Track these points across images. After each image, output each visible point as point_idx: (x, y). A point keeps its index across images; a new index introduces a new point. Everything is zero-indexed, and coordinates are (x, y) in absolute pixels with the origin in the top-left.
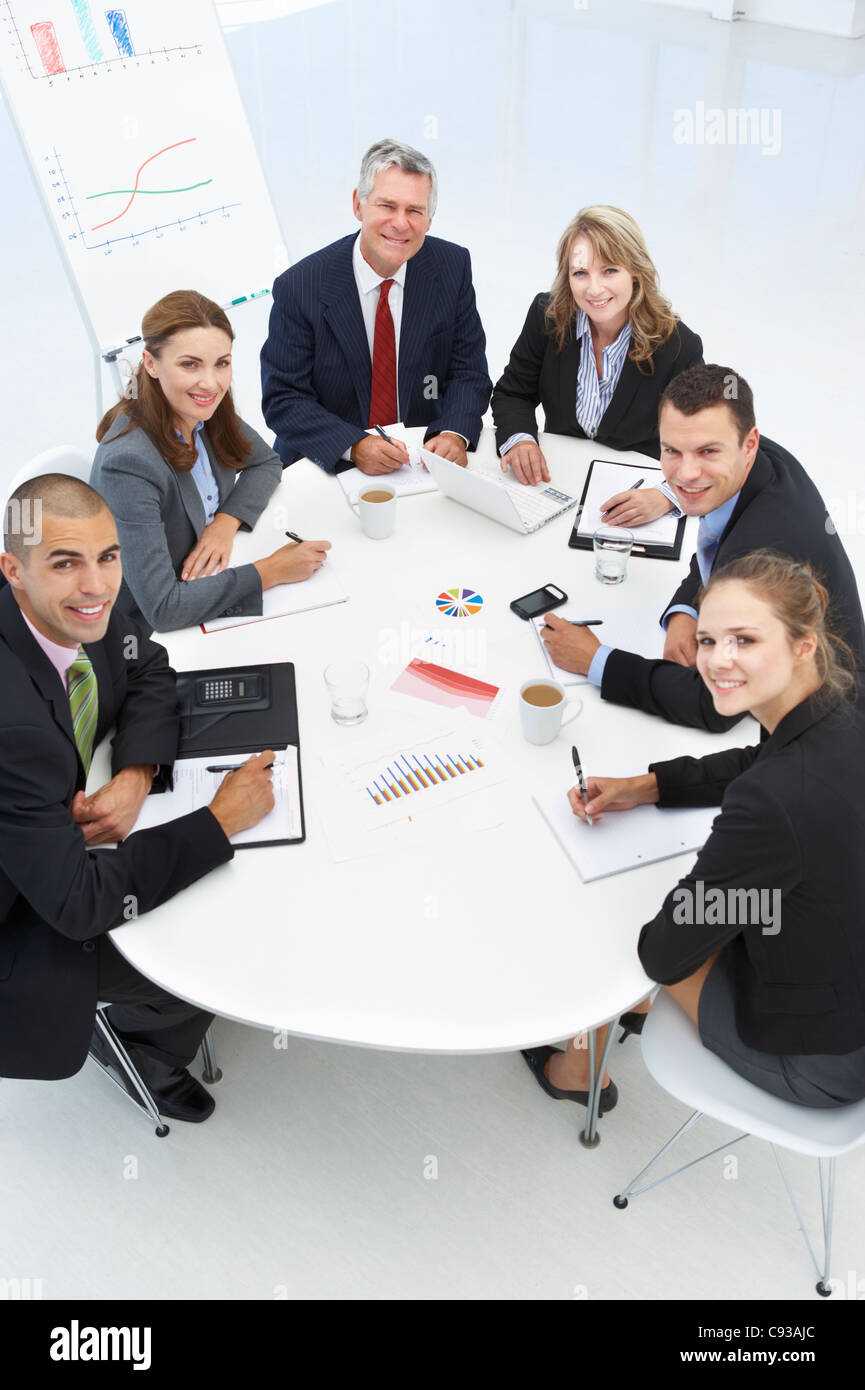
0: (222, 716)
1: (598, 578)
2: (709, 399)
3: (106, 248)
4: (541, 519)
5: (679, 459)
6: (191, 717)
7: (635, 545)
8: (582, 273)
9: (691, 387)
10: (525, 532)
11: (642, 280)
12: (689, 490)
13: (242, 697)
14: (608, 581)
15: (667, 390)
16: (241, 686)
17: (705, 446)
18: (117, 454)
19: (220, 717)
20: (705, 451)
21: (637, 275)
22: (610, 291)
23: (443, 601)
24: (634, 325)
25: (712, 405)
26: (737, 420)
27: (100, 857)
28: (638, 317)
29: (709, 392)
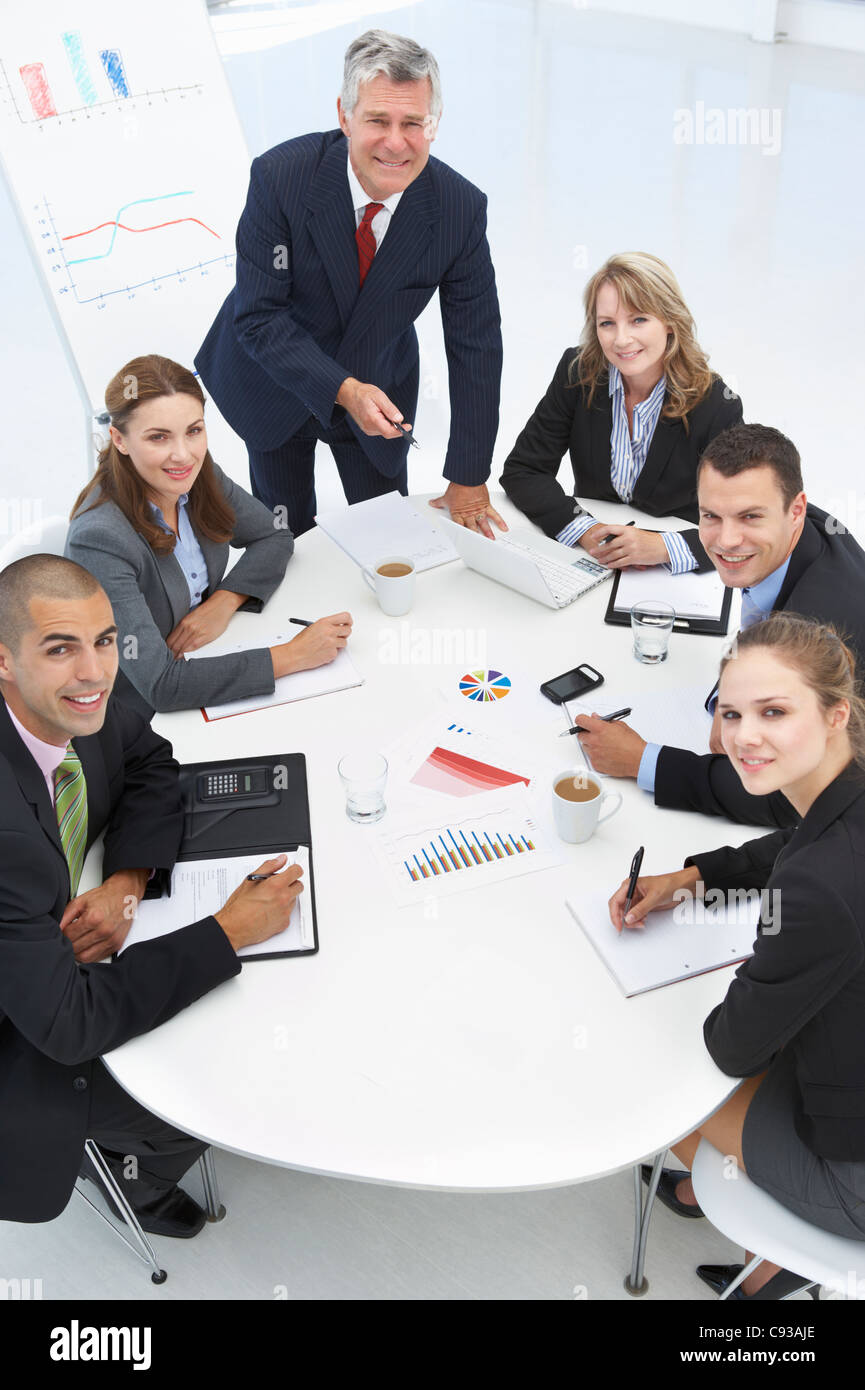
0: (226, 813)
1: (636, 657)
2: (751, 459)
3: (100, 302)
4: (575, 592)
5: (717, 526)
6: (192, 814)
7: (677, 619)
8: (610, 323)
9: (732, 446)
10: (557, 608)
11: (678, 331)
12: (729, 559)
13: (248, 792)
14: (649, 661)
15: (706, 451)
16: (248, 779)
17: (747, 511)
18: (85, 529)
19: (222, 815)
20: (747, 516)
21: (672, 324)
22: (639, 342)
23: (467, 684)
24: (668, 379)
25: (754, 466)
26: (783, 482)
27: (92, 972)
28: (672, 369)
29: (751, 452)
